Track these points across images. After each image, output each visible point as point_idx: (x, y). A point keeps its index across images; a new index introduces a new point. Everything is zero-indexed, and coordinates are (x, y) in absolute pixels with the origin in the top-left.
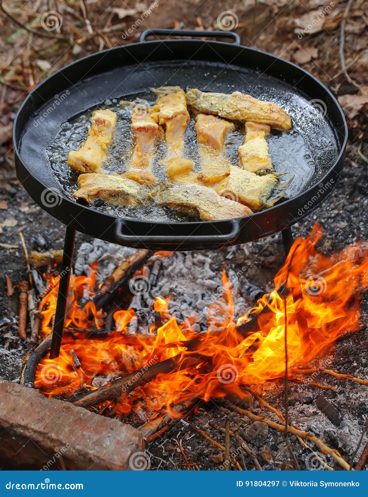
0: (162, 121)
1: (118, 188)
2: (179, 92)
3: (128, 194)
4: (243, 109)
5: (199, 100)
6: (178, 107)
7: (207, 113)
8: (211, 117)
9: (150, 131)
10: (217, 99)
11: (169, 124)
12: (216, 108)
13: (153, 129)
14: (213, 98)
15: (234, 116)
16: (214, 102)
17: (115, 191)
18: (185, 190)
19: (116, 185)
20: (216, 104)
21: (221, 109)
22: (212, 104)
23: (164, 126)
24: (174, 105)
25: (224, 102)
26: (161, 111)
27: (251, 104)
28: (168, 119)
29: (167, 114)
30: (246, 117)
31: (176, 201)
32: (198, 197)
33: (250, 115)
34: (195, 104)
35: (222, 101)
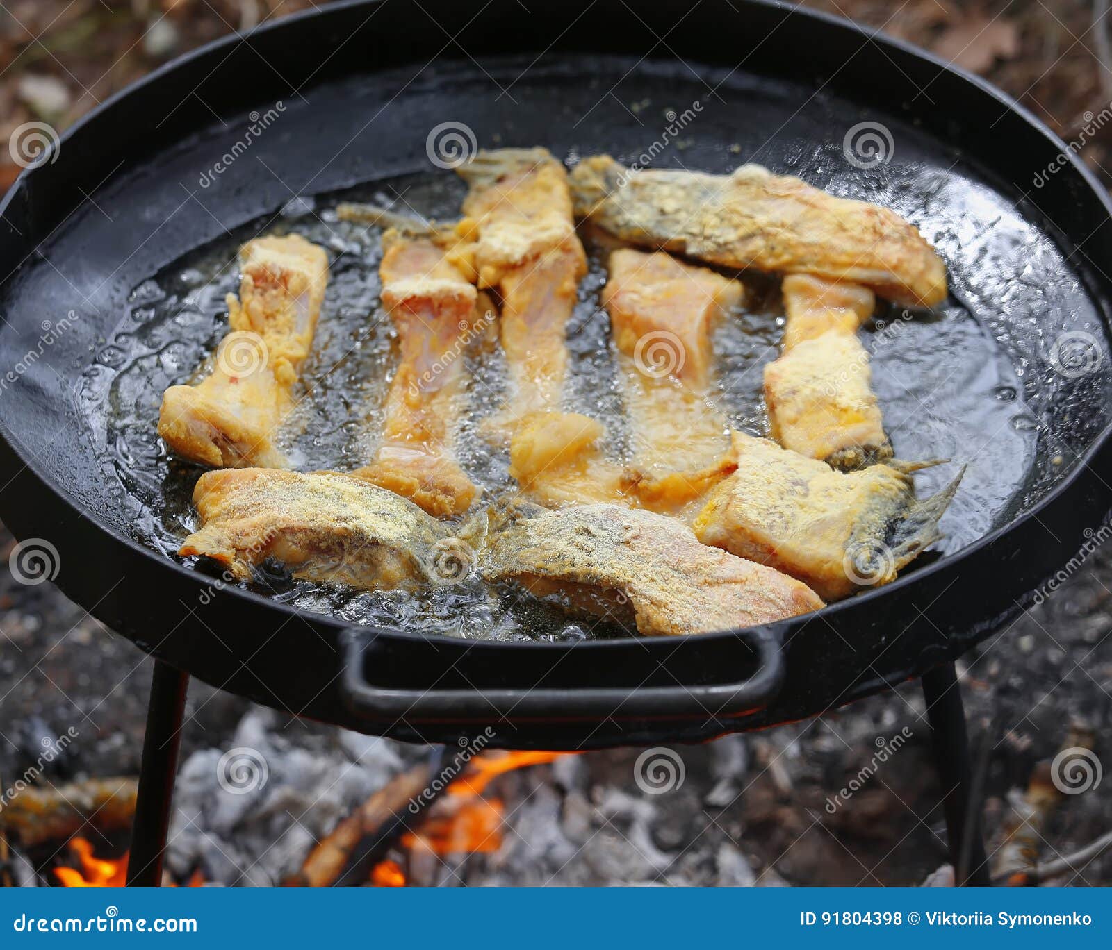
0: (488, 274)
2: (548, 170)
3: (375, 543)
4: (773, 230)
5: (615, 199)
6: (544, 223)
7: (645, 245)
8: (660, 259)
9: (447, 313)
10: (681, 193)
11: (512, 287)
12: (679, 228)
13: (458, 305)
14: (665, 190)
15: (741, 255)
16: (670, 206)
18: (579, 525)
19: (334, 509)
20: (677, 211)
21: (695, 230)
22: (662, 212)
23: (494, 295)
24: (530, 216)
25: (706, 203)
26: (484, 239)
27: (802, 209)
28: (510, 268)
29: (507, 250)
30: (786, 258)
32: (626, 551)
33: (801, 251)
34: (602, 214)
35: (698, 201)
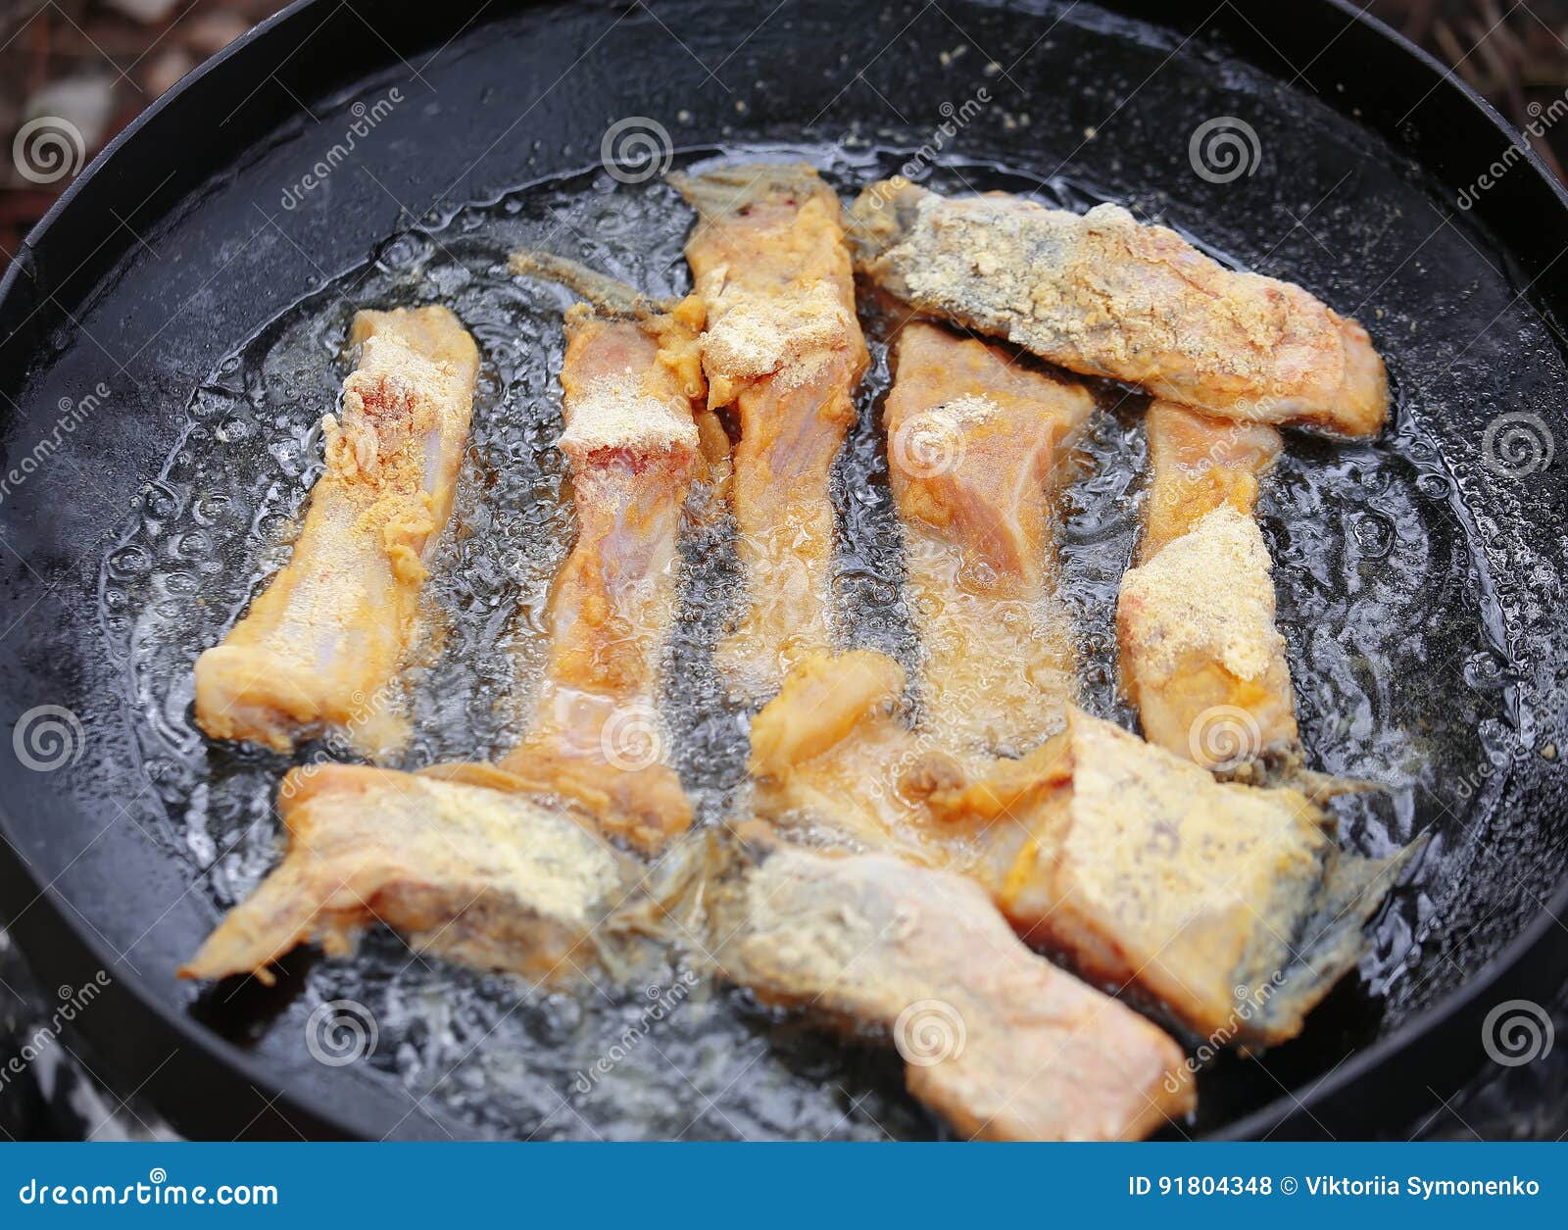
1: (483, 871)
2: (814, 203)
4: (1139, 322)
5: (907, 249)
7: (952, 326)
8: (970, 352)
10: (1004, 246)
12: (1000, 300)
14: (982, 237)
15: (1087, 351)
16: (988, 263)
17: (465, 892)
18: (830, 905)
20: (998, 272)
21: (1026, 307)
22: (976, 272)
25: (1039, 263)
27: (1180, 290)
30: (1155, 369)
31: (786, 978)
32: (900, 960)
33: (1176, 363)
34: (891, 270)
35: (1029, 260)
